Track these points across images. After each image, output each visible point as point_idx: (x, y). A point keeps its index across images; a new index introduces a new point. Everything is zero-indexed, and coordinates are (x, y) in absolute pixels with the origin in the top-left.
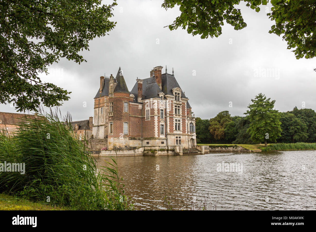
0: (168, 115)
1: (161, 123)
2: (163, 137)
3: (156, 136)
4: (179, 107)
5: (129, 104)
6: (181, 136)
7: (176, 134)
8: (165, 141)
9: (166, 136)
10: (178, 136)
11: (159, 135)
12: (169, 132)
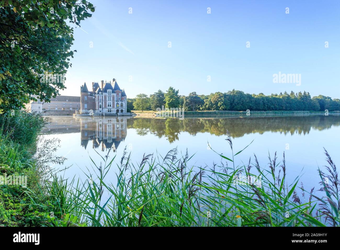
0: (103, 101)
1: (99, 104)
2: (101, 109)
3: (97, 109)
4: (111, 97)
5: (88, 97)
6: (112, 109)
7: (108, 108)
8: (102, 111)
9: (103, 109)
10: (110, 109)
11: (98, 109)
12: (104, 107)
